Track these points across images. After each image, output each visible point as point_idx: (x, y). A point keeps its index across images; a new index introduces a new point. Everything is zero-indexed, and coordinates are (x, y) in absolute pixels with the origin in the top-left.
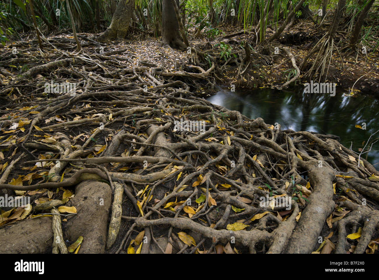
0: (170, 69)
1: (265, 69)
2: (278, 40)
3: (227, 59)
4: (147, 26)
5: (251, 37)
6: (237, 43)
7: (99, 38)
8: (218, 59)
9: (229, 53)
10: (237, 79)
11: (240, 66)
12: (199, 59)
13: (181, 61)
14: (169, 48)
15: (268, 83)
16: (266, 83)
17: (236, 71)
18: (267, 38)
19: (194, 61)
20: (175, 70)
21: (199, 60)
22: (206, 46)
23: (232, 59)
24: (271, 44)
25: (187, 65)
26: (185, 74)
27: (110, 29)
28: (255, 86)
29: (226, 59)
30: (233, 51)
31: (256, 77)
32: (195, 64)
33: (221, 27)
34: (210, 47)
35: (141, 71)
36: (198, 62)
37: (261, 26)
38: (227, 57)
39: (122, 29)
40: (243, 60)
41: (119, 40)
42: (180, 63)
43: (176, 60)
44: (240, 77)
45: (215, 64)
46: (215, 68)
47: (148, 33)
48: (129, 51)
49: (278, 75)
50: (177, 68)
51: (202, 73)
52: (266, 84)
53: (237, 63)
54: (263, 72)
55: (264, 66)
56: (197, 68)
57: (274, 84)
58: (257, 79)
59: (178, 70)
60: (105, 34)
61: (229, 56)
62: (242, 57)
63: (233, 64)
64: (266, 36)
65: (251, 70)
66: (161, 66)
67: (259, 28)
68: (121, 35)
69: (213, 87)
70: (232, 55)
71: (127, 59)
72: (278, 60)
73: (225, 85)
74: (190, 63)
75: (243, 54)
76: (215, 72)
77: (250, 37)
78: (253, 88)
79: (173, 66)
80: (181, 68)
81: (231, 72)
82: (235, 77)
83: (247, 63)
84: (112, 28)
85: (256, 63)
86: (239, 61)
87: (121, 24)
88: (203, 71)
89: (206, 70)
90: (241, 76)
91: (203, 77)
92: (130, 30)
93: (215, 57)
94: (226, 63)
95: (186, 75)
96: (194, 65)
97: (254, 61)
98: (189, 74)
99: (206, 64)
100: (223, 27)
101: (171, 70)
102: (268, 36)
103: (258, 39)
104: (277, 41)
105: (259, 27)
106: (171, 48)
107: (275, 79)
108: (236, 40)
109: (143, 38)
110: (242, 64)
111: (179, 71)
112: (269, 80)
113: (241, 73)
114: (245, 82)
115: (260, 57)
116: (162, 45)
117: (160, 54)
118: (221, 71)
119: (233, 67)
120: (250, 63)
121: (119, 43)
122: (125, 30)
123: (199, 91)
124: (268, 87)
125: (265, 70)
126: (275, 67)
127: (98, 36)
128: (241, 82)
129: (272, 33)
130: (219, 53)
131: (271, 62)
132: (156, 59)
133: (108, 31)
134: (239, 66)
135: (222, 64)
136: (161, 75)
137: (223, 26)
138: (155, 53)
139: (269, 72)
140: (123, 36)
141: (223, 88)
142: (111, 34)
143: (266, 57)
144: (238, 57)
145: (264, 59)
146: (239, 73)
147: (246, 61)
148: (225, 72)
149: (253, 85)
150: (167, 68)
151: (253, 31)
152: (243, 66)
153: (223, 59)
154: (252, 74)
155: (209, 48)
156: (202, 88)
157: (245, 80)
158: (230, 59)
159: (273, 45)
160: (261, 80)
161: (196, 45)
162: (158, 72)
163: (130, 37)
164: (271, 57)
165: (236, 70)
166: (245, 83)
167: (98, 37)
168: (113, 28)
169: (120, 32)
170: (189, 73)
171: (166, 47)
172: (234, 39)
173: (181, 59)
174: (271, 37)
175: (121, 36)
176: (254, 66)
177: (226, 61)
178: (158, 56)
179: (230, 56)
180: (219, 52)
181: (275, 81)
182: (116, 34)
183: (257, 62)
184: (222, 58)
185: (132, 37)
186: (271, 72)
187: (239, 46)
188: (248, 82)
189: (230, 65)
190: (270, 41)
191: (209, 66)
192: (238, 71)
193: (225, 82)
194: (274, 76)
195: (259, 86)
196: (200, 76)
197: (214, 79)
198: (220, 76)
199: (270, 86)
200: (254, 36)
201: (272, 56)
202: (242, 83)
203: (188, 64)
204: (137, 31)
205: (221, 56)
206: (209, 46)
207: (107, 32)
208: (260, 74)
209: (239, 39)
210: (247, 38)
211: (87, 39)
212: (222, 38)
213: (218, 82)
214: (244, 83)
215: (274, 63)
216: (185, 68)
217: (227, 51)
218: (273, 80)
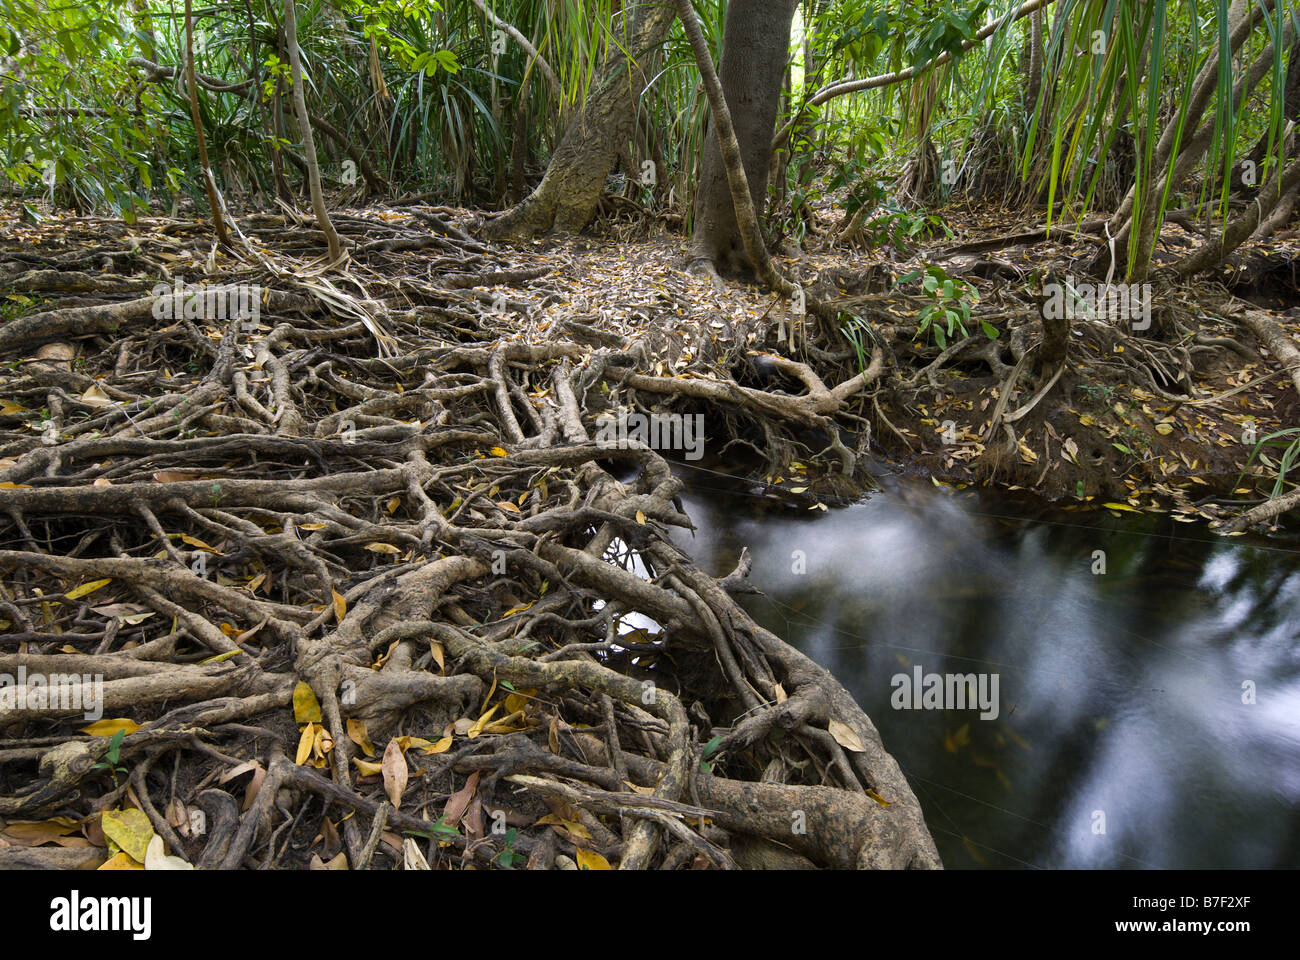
0: (675, 360)
1: (1146, 409)
2: (1217, 276)
3: (950, 341)
4: (667, 197)
5: (1084, 257)
6: (1010, 275)
7: (494, 226)
8: (903, 337)
9: (961, 313)
10: (984, 443)
11: (1010, 383)
12: (814, 331)
13: (732, 333)
14: (708, 274)
15: (1160, 487)
16: (1148, 480)
17: (985, 403)
18: (1161, 265)
19: (788, 338)
20: (694, 369)
21: (817, 334)
22: (866, 277)
23: (977, 342)
24: (1179, 290)
25: (753, 352)
26: (725, 394)
27: (536, 200)
28: (1084, 494)
29: (942, 344)
30: (987, 309)
31: (1094, 447)
32: (793, 349)
33: (956, 210)
34: (883, 282)
35: (544, 359)
36: (809, 343)
37: (1136, 211)
38: (950, 334)
39: (575, 201)
40: (1031, 353)
41: (557, 237)
42: (724, 339)
43: (714, 324)
44: (1000, 436)
45: (886, 357)
46: (885, 378)
47: (664, 218)
48: (555, 277)
49: (1215, 446)
50: (706, 359)
51: (812, 393)
52: (1146, 489)
53: (998, 366)
54: (1134, 422)
55: (1138, 392)
56: (792, 368)
57: (1196, 494)
58: (1097, 454)
59: (706, 370)
60: (516, 215)
61: (957, 331)
62: (1026, 340)
63: (975, 368)
64: (1155, 257)
65: (1068, 408)
66: (640, 344)
67: (1123, 221)
68: (566, 222)
69: (849, 470)
70: (973, 328)
71: (525, 307)
72: (1217, 371)
73: (917, 465)
74: (770, 343)
75: (1032, 329)
76: (880, 397)
77: (1078, 253)
78: (1069, 500)
79: (693, 350)
80: (723, 361)
81: (958, 404)
82: (974, 431)
83: (1047, 370)
84: (542, 195)
85: (1098, 375)
86: (1008, 358)
87: (573, 185)
88: (817, 388)
89: (830, 384)
90: (1010, 431)
91: (806, 417)
92: (607, 207)
93: (891, 329)
94: (941, 359)
95: (733, 399)
96: (784, 352)
97: (1086, 365)
98: (746, 395)
99: (844, 354)
100: (967, 210)
101: (677, 365)
102: (1166, 257)
103: (1117, 265)
104: (1209, 279)
105: (1124, 218)
106: (716, 277)
107: (1201, 465)
108: (1008, 263)
109: (641, 236)
110: (1020, 372)
111: (711, 375)
112: (1163, 466)
113: (1009, 418)
114: (1028, 466)
115: (1122, 349)
116: (689, 262)
117: (661, 298)
118: (907, 391)
119: (974, 382)
120: (1065, 374)
121: (555, 246)
122: (586, 204)
123: (780, 479)
124: (1155, 507)
125: (1144, 415)
126: (1199, 403)
127: (488, 219)
128: (1002, 460)
129: (1189, 245)
130: (916, 313)
131: (1181, 376)
132: (635, 313)
133: (528, 204)
134: (1005, 380)
135: (921, 363)
136: (626, 385)
137: (964, 208)
138: (645, 291)
139: (1165, 426)
140: (576, 224)
141: (907, 478)
142: (534, 215)
143: (1153, 351)
144: (1006, 335)
145: (1140, 357)
146: (998, 412)
147: (1042, 362)
148: (928, 398)
149: (1071, 486)
150: (663, 356)
151: (1098, 229)
152: (1026, 383)
153: (928, 338)
154: (1069, 428)
155: (876, 288)
156: (798, 465)
157: (1030, 454)
158: (961, 344)
159: (1192, 298)
160: (1117, 464)
161: (824, 270)
162: (615, 369)
163: (600, 230)
164: (1179, 354)
165: (987, 395)
166: (1026, 471)
167: (490, 224)
168: (546, 197)
169: (567, 211)
170: (746, 390)
171: (701, 271)
172: (1003, 258)
173: (734, 322)
174: (1182, 260)
175: (568, 223)
176: (1084, 392)
177: (941, 351)
178: (653, 301)
179: (964, 331)
180: (913, 308)
181: (1196, 480)
182: (554, 217)
183: (1104, 372)
184: (924, 334)
185: (606, 230)
186: (1178, 429)
187: (1019, 290)
188: (1043, 464)
189: (959, 368)
190: (1180, 280)
191: (852, 365)
192: (994, 402)
193: (918, 450)
194: (1193, 450)
195: (1106, 494)
196: (794, 410)
197: (868, 429)
198: (899, 415)
199: (1168, 502)
200: (1096, 250)
201: (1184, 349)
202: (1007, 467)
203: (758, 349)
204: (628, 210)
205: (919, 324)
206: (878, 277)
207: (523, 208)
208: (1114, 431)
209: (1024, 262)
210: (1066, 259)
211: (442, 226)
212: (948, 252)
213: (886, 443)
214: (1017, 470)
215: (1196, 379)
216: (741, 364)
217: (954, 304)
218: (1188, 471)
